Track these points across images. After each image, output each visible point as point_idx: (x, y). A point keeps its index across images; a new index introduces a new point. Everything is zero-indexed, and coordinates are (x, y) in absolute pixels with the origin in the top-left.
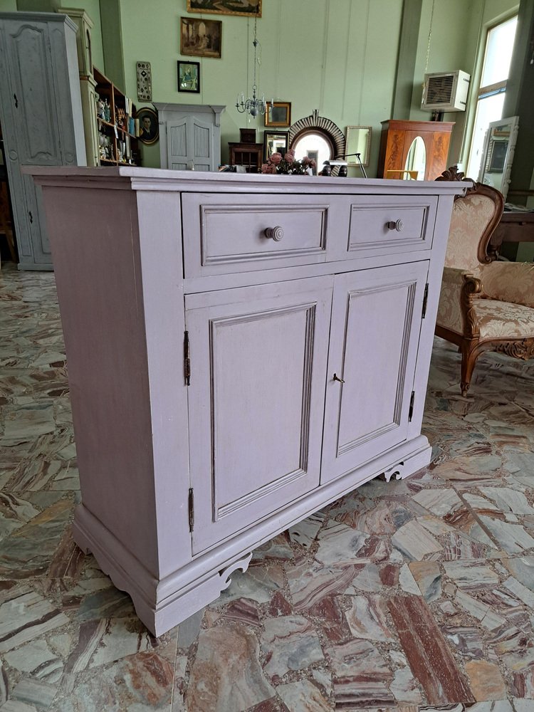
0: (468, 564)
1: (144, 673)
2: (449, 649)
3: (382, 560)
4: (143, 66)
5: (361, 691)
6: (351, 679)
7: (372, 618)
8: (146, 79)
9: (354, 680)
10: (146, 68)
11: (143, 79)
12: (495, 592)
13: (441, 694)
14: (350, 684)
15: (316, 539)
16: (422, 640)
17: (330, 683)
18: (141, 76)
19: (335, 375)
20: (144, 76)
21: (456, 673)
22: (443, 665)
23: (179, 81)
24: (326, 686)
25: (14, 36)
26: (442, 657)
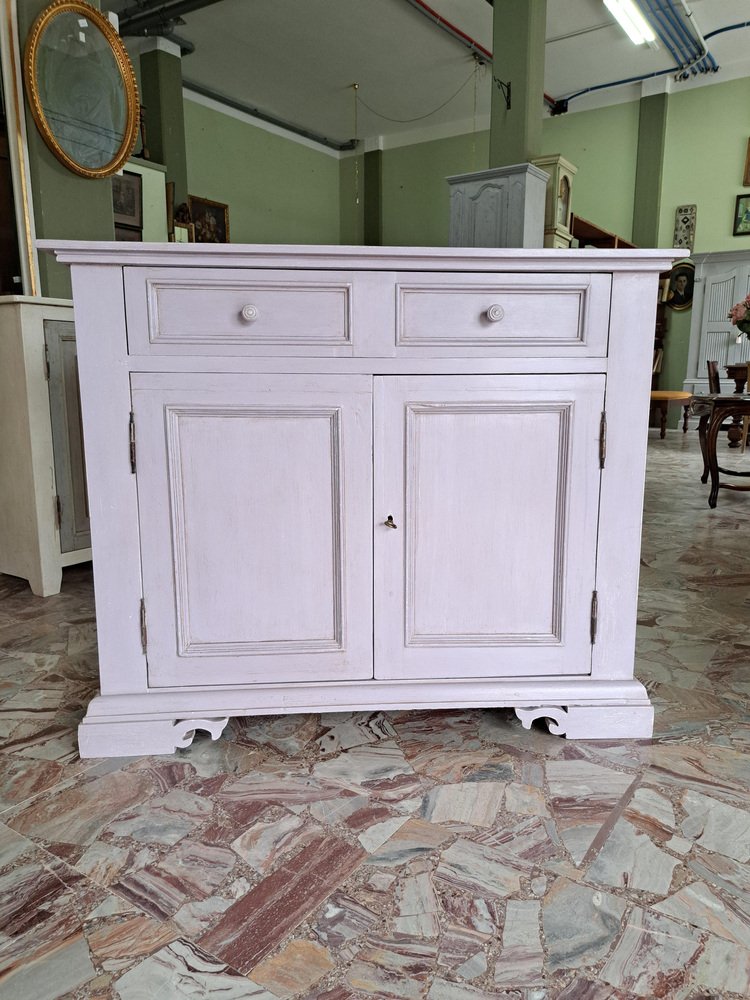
0: (495, 857)
1: (34, 776)
2: (309, 915)
3: (386, 801)
4: (686, 210)
5: (155, 889)
6: (164, 875)
7: (277, 842)
8: (688, 227)
9: (165, 878)
10: (689, 212)
11: (684, 226)
12: (480, 904)
13: (223, 943)
14: (158, 878)
15: (345, 751)
16: (295, 889)
17: (142, 865)
18: (681, 224)
19: (390, 518)
20: (685, 223)
21: (275, 938)
22: (273, 923)
23: (737, 221)
24: (135, 865)
25: (474, 199)
26: (287, 916)
